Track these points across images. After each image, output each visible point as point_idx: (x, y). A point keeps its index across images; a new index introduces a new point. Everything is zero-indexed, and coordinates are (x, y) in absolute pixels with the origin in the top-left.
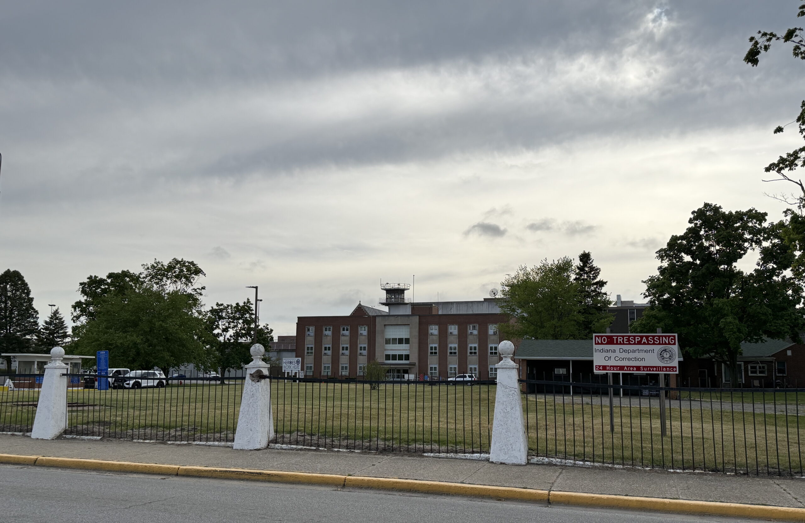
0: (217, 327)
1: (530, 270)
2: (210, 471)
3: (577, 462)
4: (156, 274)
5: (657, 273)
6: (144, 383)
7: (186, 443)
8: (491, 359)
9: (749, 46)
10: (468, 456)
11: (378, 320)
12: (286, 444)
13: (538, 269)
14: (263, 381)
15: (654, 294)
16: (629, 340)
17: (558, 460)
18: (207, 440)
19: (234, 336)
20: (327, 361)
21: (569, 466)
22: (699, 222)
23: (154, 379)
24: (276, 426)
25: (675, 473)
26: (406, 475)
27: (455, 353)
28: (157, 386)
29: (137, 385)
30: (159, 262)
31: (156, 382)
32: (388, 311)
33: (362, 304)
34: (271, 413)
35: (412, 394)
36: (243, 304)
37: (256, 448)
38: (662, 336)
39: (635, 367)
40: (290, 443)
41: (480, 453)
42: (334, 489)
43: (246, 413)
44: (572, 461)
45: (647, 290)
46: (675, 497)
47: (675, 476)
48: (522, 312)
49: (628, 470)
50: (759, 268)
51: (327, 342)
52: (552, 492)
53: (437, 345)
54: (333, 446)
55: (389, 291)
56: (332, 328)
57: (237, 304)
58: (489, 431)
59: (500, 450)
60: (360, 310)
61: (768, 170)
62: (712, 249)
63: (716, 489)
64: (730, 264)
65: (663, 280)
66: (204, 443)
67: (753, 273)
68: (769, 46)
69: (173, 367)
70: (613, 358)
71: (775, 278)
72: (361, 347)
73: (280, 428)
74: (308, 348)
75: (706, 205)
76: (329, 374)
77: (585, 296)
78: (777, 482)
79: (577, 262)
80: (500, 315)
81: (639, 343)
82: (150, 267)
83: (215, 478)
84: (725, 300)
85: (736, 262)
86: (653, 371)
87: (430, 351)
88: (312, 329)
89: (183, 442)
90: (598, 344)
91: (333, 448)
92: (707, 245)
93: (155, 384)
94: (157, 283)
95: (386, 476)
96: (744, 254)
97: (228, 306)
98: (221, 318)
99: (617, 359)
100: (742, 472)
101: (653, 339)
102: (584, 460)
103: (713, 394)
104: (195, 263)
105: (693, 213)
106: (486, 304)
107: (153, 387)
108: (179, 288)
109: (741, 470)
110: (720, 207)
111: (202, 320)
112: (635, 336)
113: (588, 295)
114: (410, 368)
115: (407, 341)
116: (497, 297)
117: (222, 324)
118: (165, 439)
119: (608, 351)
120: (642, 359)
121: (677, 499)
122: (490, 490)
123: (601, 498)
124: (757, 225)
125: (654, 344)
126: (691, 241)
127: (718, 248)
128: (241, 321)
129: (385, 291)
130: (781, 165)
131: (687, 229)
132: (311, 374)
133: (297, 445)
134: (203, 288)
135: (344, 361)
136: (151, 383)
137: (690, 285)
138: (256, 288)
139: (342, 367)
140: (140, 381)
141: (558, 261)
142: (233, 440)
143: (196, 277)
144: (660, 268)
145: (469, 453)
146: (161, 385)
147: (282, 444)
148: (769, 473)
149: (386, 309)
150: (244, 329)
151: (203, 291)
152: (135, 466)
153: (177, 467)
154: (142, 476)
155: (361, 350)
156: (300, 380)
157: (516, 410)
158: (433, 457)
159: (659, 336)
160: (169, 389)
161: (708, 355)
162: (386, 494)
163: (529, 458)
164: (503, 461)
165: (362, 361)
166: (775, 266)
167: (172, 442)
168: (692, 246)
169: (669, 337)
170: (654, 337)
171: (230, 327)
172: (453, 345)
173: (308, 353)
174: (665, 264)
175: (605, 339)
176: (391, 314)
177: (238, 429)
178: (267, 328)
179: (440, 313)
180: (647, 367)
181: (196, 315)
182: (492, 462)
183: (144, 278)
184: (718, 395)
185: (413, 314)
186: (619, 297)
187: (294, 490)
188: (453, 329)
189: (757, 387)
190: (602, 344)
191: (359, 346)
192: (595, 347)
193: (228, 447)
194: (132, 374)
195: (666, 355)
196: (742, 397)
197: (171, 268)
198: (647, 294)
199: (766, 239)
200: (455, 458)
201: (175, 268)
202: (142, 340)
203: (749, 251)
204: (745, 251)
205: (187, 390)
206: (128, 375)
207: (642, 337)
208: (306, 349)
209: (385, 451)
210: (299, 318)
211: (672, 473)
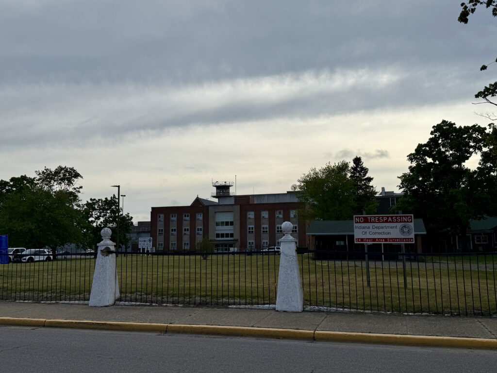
0: (91, 216)
1: (318, 171)
2: (68, 323)
3: (338, 309)
4: (46, 178)
5: (408, 171)
6: (37, 258)
7: (54, 302)
8: (277, 235)
9: (461, 9)
10: (261, 306)
11: (210, 208)
12: (128, 301)
13: (324, 170)
14: (110, 255)
15: (407, 187)
16: (379, 220)
17: (325, 308)
18: (70, 299)
19: (104, 222)
20: (173, 239)
21: (333, 312)
22: (437, 134)
23: (44, 255)
24: (121, 288)
25: (408, 315)
26: (213, 322)
27: (267, 231)
28: (46, 261)
29: (31, 260)
30: (48, 169)
31: (46, 257)
32: (217, 202)
33: (199, 197)
34: (117, 279)
35: (231, 262)
36: (110, 199)
37: (105, 305)
38: (403, 216)
39: (384, 239)
40: (131, 301)
41: (269, 304)
42: (159, 334)
43: (98, 279)
44: (334, 308)
45: (401, 183)
46: (405, 333)
47: (407, 318)
48: (313, 201)
49: (374, 314)
50: (481, 166)
51: (173, 226)
52: (316, 332)
53: (253, 226)
54: (162, 302)
55: (219, 188)
56: (176, 215)
57: (106, 198)
58: (276, 288)
59: (283, 302)
60: (198, 201)
61: (477, 96)
62: (447, 153)
63: (435, 326)
64: (460, 164)
65: (413, 176)
66: (68, 302)
67: (477, 170)
68: (475, 9)
69: (59, 246)
70: (368, 233)
71: (492, 173)
72: (198, 229)
73: (123, 290)
74: (159, 230)
75: (444, 122)
76: (175, 249)
77: (358, 189)
78: (480, 320)
79: (352, 165)
80: (298, 203)
81: (386, 222)
82: (41, 173)
83: (72, 328)
84: (457, 190)
85: (465, 162)
86: (396, 241)
87: (248, 230)
88: (162, 216)
89: (52, 302)
90: (357, 222)
91: (162, 303)
92: (444, 150)
93: (45, 259)
94: (46, 185)
95: (197, 323)
96: (470, 156)
97: (99, 200)
98: (94, 209)
99: (371, 233)
100: (455, 314)
101: (396, 219)
102: (343, 308)
103: (449, 258)
104: (75, 169)
105: (434, 127)
106: (288, 196)
107: (43, 261)
108: (63, 188)
109: (455, 312)
110: (454, 124)
111: (80, 210)
112: (383, 217)
113: (360, 188)
114: (234, 243)
115: (232, 224)
116: (296, 190)
117: (95, 214)
118: (39, 299)
119: (364, 228)
120: (388, 233)
121: (406, 334)
122: (272, 331)
123: (351, 335)
124: (479, 136)
125: (397, 222)
126: (432, 148)
127: (451, 152)
128: (109, 211)
129: (215, 188)
130: (486, 93)
131: (429, 139)
132: (162, 249)
133: (136, 302)
134: (81, 187)
135: (186, 239)
136: (42, 258)
137: (432, 179)
138: (119, 187)
139: (185, 244)
140: (33, 257)
141: (339, 163)
142: (88, 300)
143: (75, 180)
144: (410, 168)
145: (261, 304)
146: (48, 259)
147: (125, 302)
148: (475, 314)
149: (216, 200)
150: (111, 217)
151: (81, 190)
152: (13, 320)
153: (44, 320)
154: (18, 328)
155: (198, 230)
156: (153, 254)
157: (295, 272)
158: (235, 308)
159: (400, 216)
160: (55, 263)
161: (446, 230)
162: (196, 337)
163: (305, 307)
164: (285, 310)
165: (199, 238)
166: (492, 165)
167: (44, 302)
168: (433, 151)
169: (407, 217)
170: (396, 217)
171: (100, 216)
172: (265, 226)
173: (159, 234)
174: (414, 164)
175: (362, 219)
176: (221, 204)
177: (92, 291)
178: (128, 216)
179: (256, 202)
180: (392, 239)
181: (75, 207)
182: (277, 311)
183: (37, 180)
184: (453, 258)
185: (236, 204)
186: (383, 189)
187: (128, 336)
188: (265, 214)
189: (481, 251)
190: (360, 222)
191: (197, 228)
192: (355, 225)
193: (86, 304)
194: (27, 252)
195: (406, 230)
196: (470, 259)
197: (57, 172)
198: (401, 186)
199: (485, 146)
200: (251, 309)
201: (60, 173)
202: (36, 226)
203: (474, 154)
204: (471, 153)
205: (69, 263)
206: (24, 253)
207: (388, 217)
208: (158, 230)
209: (201, 305)
210: (153, 208)
211: (406, 315)
